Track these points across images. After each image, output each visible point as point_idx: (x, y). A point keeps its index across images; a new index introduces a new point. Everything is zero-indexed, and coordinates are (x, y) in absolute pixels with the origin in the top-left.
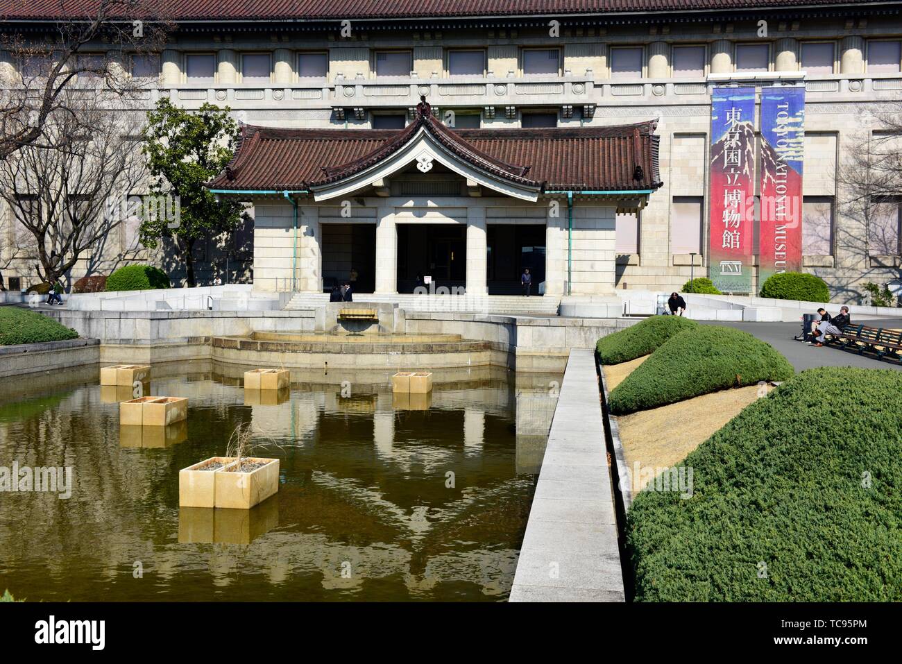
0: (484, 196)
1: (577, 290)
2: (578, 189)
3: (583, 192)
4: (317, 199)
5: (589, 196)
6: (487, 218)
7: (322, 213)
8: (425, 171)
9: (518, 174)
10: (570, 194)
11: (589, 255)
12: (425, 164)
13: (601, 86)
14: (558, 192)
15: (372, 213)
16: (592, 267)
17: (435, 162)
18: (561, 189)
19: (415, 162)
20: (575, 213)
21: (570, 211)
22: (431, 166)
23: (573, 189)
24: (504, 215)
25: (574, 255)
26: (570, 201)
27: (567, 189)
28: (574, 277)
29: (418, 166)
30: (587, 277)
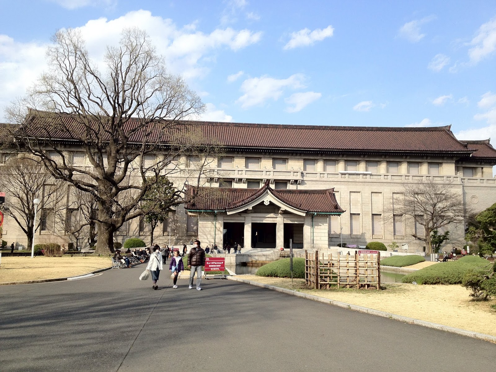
0: (286, 214)
2: (318, 212)
3: (320, 213)
4: (228, 213)
5: (323, 214)
6: (285, 221)
7: (225, 219)
8: (267, 205)
9: (298, 206)
10: (316, 213)
11: (319, 234)
12: (267, 202)
14: (312, 213)
15: (243, 218)
16: (320, 239)
17: (270, 202)
18: (313, 211)
19: (263, 201)
20: (314, 220)
21: (312, 219)
22: (269, 203)
23: (316, 212)
27: (315, 212)
29: (264, 203)
30: (319, 242)
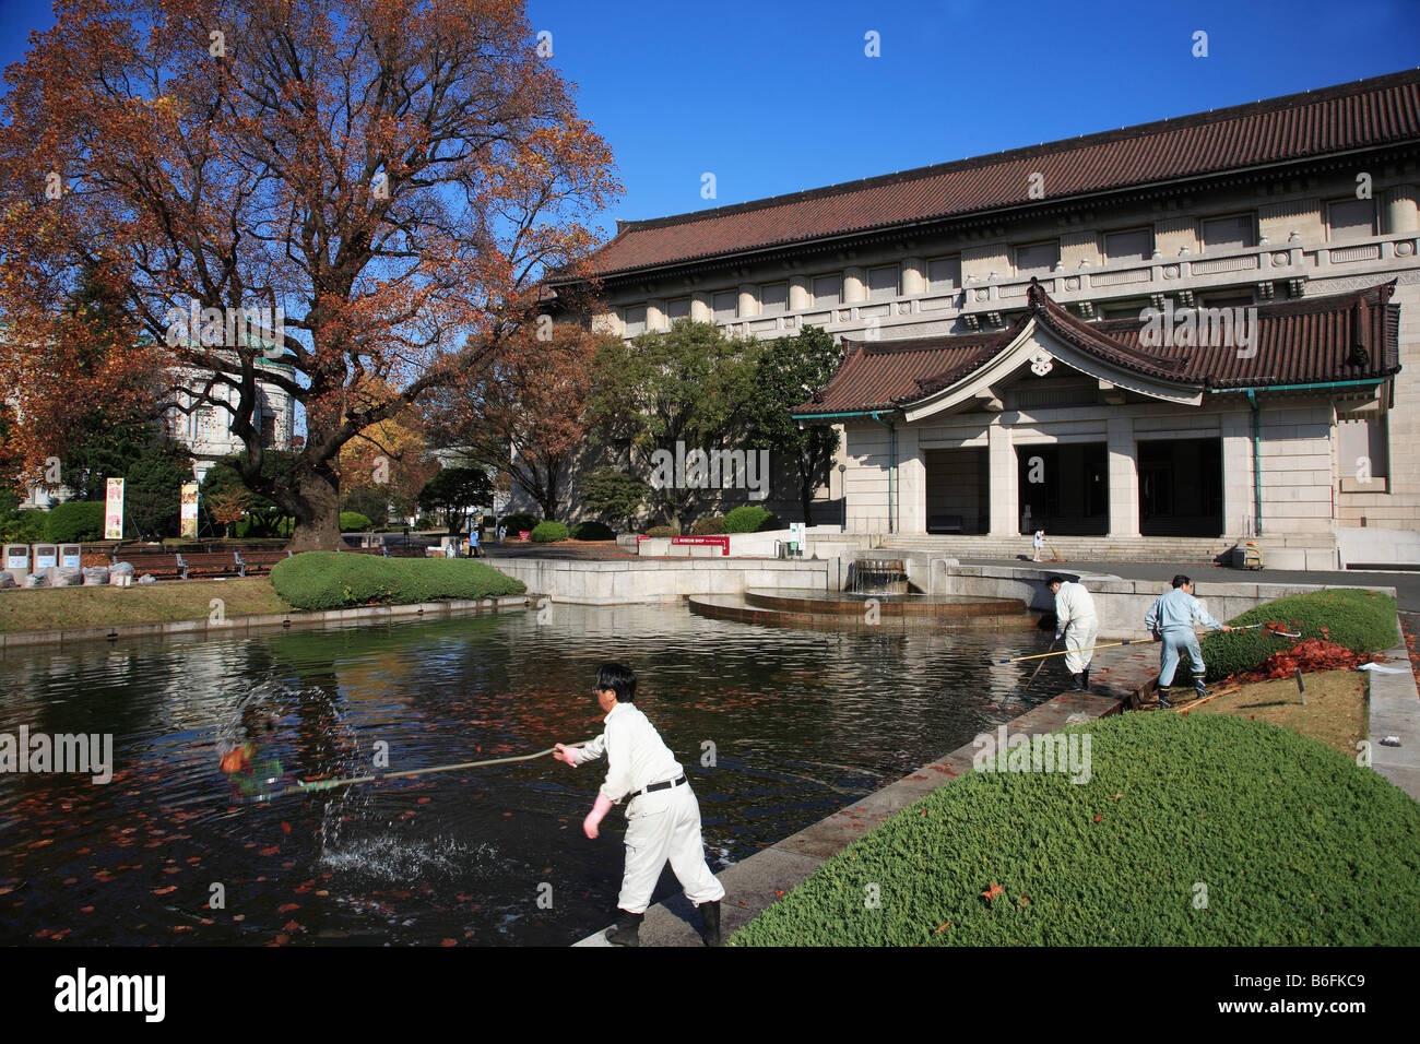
0: (1128, 403)
1: (1271, 528)
2: (1262, 383)
3: (1271, 388)
4: (910, 417)
5: (1282, 393)
6: (1134, 431)
8: (1042, 374)
9: (1172, 369)
10: (1251, 392)
11: (1289, 478)
12: (1041, 365)
13: (1315, 253)
14: (1233, 390)
16: (1294, 495)
18: (1237, 385)
20: (1262, 419)
21: (1255, 417)
22: (1049, 367)
23: (1253, 384)
24: (1160, 427)
25: (1264, 479)
26: (1254, 403)
27: (1245, 384)
28: (1265, 510)
29: (1033, 368)
30: (1288, 509)
